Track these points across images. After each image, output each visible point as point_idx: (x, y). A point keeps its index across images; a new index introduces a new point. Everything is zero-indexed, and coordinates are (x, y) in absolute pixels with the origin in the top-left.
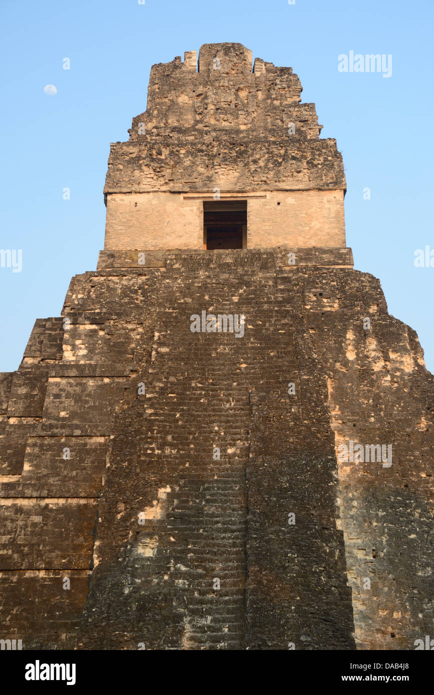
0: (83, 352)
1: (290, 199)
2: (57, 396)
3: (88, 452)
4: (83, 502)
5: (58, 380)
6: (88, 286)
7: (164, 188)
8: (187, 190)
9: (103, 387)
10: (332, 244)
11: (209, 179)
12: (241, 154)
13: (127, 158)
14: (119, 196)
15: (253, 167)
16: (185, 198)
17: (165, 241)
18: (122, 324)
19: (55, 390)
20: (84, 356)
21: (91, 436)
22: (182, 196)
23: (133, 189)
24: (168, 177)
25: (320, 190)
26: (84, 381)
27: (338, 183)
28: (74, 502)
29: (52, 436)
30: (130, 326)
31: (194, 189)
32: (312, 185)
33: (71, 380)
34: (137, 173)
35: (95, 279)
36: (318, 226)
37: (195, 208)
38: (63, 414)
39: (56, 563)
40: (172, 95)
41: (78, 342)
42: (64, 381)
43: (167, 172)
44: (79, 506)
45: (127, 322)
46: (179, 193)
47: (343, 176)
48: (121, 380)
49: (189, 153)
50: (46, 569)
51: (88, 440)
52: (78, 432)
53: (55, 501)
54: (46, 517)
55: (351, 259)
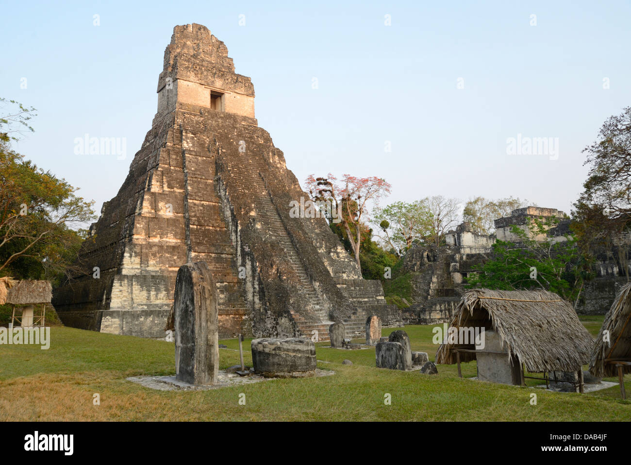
0: (191, 145)
1: (238, 97)
2: (189, 162)
3: (208, 185)
4: (214, 204)
5: (189, 155)
6: (183, 117)
7: (197, 82)
8: (206, 84)
9: (203, 160)
10: (251, 117)
11: (213, 82)
12: (223, 75)
13: (184, 66)
14: (182, 81)
15: (227, 82)
16: (205, 87)
17: (198, 102)
18: (202, 136)
19: (189, 159)
20: (191, 147)
21: (208, 180)
22: (204, 86)
23: (187, 79)
24: (199, 78)
25: (247, 95)
26: (197, 157)
27: (252, 94)
28: (211, 203)
29: (196, 178)
30: (204, 138)
31: (208, 85)
32: (245, 93)
33: (193, 156)
34: (188, 73)
35: (186, 115)
36: (247, 109)
37: (208, 92)
38: (193, 169)
39: (215, 225)
40: (184, 40)
41: (188, 141)
42: (191, 156)
43: (199, 76)
44: (213, 205)
45: (204, 136)
46: (203, 85)
47: (254, 93)
48: (209, 159)
49: (205, 70)
50: (212, 227)
51: (207, 181)
52: (204, 178)
53: (205, 202)
54: (204, 208)
55: (257, 123)
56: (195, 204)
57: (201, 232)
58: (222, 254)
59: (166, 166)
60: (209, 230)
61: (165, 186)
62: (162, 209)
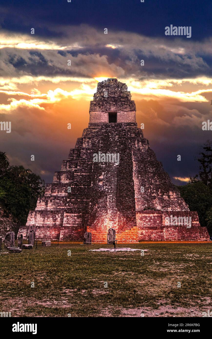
0: (87, 145)
1: (125, 113)
3: (89, 165)
5: (82, 150)
6: (87, 131)
7: (101, 110)
9: (91, 152)
10: (133, 122)
11: (110, 108)
12: (116, 103)
13: (94, 104)
14: (92, 112)
15: (118, 106)
17: (101, 121)
18: (94, 139)
19: (82, 153)
21: (89, 162)
23: (95, 110)
25: (131, 111)
26: (87, 151)
27: (134, 110)
29: (82, 162)
31: (107, 110)
33: (85, 151)
34: (96, 107)
36: (131, 118)
37: (107, 114)
38: (84, 157)
39: (85, 185)
40: (102, 89)
41: (86, 143)
43: (101, 107)
44: (88, 175)
46: (104, 111)
47: (135, 108)
48: (94, 151)
49: (105, 103)
50: (83, 186)
52: (87, 161)
53: (84, 174)
54: (82, 177)
55: (137, 125)
56: (78, 175)
57: (76, 189)
58: (84, 199)
59: (72, 157)
60: (81, 187)
61: (68, 167)
62: (62, 179)
